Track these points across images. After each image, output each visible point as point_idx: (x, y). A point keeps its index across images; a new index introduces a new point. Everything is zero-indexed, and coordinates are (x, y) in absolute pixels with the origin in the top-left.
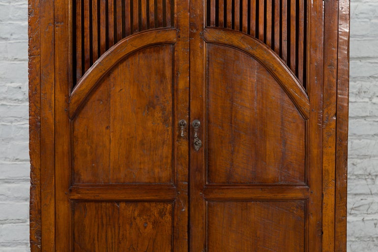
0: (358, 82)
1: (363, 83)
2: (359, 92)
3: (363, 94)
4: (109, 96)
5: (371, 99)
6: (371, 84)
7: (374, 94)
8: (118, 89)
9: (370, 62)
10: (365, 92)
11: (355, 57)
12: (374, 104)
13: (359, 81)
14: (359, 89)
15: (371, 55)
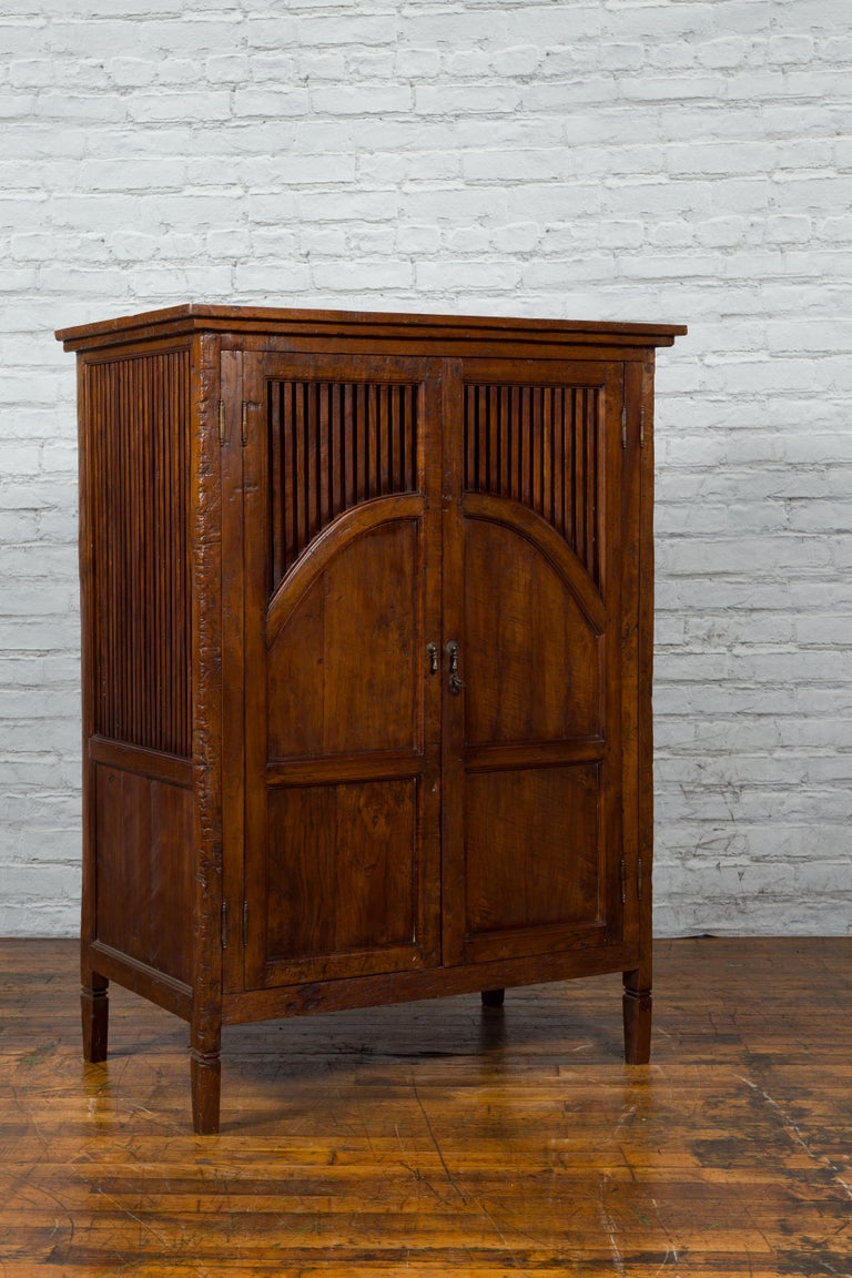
0: (706, 618)
1: (716, 619)
2: (708, 637)
3: (716, 639)
4: (323, 608)
5: (729, 648)
6: (732, 621)
7: (737, 639)
8: (336, 597)
9: (728, 582)
10: (719, 636)
11: (701, 572)
12: (737, 656)
13: (708, 615)
14: (710, 631)
15: (730, 569)
